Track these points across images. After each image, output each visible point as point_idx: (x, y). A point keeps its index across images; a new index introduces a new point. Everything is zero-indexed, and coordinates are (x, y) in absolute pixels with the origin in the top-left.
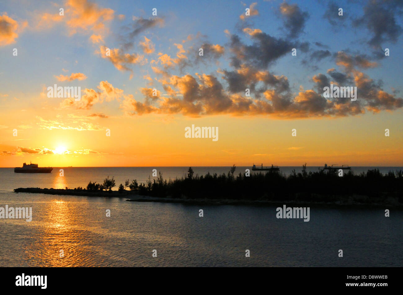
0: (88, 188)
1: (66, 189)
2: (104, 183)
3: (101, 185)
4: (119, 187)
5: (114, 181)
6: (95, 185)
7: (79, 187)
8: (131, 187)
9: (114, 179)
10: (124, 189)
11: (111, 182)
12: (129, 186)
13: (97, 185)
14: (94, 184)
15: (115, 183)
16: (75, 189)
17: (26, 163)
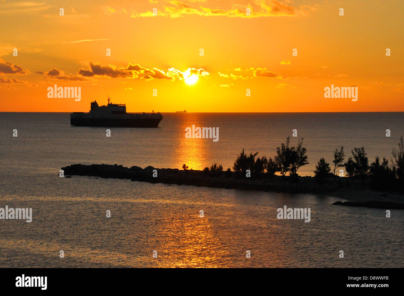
0: (236, 167)
1: (183, 169)
2: (277, 155)
3: (271, 160)
4: (317, 167)
5: (304, 149)
6: (255, 160)
7: (215, 165)
8: (349, 167)
9: (302, 147)
10: (332, 171)
11: (295, 153)
12: (345, 165)
13: (258, 159)
14: (252, 157)
15: (306, 157)
16: (206, 169)
17: (97, 103)
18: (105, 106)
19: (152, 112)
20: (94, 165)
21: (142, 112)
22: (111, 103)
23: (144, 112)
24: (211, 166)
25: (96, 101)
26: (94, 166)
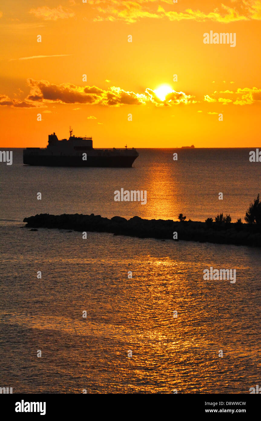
0: (249, 217)
1: (179, 220)
7: (222, 216)
16: (209, 220)
17: (56, 136)
18: (66, 140)
19: (126, 148)
20: (65, 215)
21: (112, 147)
22: (74, 136)
23: (114, 148)
24: (217, 217)
25: (54, 133)
26: (65, 217)
